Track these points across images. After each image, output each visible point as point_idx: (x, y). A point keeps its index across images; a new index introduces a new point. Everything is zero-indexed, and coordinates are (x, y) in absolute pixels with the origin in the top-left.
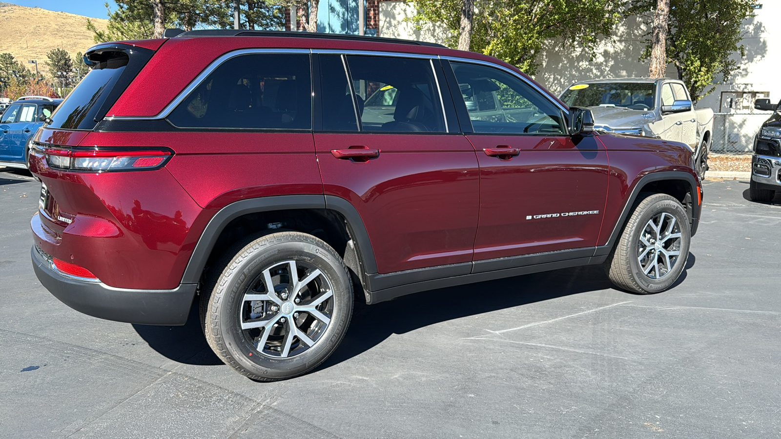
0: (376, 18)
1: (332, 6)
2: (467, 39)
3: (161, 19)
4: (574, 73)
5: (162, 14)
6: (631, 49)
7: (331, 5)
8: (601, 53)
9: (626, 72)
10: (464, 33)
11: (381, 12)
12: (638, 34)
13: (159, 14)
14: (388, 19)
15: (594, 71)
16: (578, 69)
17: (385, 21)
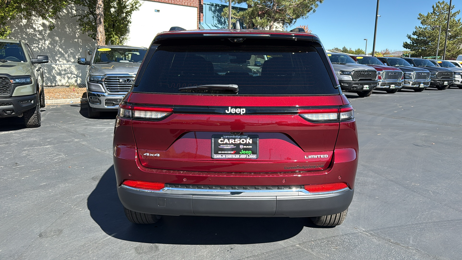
4: (24, 36)
6: (59, 24)
8: (41, 24)
9: (58, 38)
12: (62, 15)
15: (38, 36)
16: (26, 34)
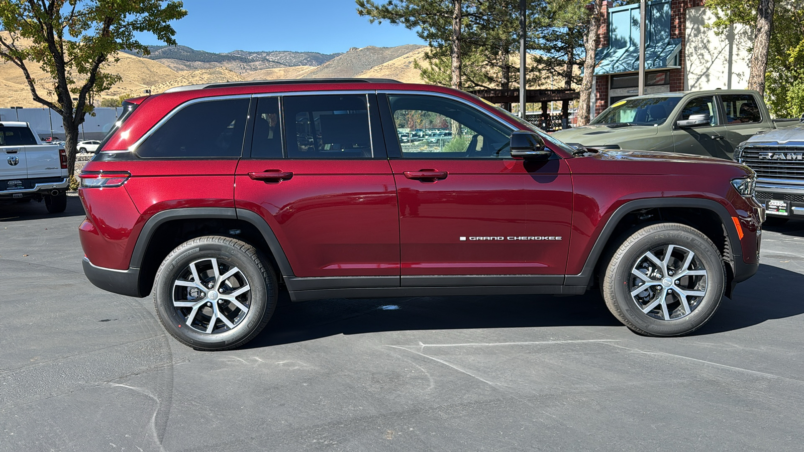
0: (681, 27)
1: (635, 18)
2: (763, 41)
3: (457, 54)
5: (458, 49)
7: (633, 18)
10: (761, 35)
11: (688, 19)
13: (456, 50)
14: (696, 26)
17: (692, 29)
